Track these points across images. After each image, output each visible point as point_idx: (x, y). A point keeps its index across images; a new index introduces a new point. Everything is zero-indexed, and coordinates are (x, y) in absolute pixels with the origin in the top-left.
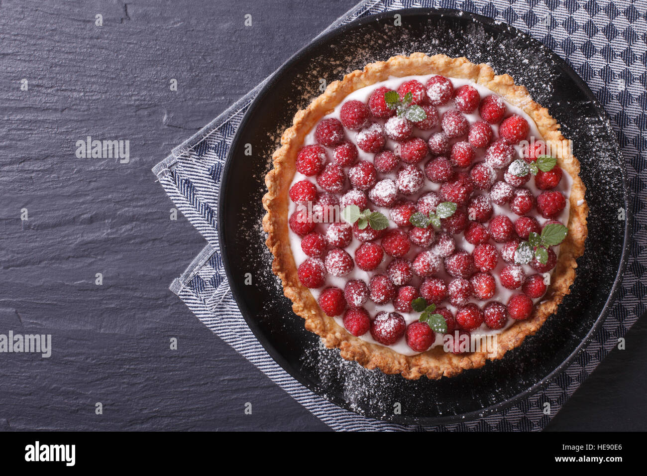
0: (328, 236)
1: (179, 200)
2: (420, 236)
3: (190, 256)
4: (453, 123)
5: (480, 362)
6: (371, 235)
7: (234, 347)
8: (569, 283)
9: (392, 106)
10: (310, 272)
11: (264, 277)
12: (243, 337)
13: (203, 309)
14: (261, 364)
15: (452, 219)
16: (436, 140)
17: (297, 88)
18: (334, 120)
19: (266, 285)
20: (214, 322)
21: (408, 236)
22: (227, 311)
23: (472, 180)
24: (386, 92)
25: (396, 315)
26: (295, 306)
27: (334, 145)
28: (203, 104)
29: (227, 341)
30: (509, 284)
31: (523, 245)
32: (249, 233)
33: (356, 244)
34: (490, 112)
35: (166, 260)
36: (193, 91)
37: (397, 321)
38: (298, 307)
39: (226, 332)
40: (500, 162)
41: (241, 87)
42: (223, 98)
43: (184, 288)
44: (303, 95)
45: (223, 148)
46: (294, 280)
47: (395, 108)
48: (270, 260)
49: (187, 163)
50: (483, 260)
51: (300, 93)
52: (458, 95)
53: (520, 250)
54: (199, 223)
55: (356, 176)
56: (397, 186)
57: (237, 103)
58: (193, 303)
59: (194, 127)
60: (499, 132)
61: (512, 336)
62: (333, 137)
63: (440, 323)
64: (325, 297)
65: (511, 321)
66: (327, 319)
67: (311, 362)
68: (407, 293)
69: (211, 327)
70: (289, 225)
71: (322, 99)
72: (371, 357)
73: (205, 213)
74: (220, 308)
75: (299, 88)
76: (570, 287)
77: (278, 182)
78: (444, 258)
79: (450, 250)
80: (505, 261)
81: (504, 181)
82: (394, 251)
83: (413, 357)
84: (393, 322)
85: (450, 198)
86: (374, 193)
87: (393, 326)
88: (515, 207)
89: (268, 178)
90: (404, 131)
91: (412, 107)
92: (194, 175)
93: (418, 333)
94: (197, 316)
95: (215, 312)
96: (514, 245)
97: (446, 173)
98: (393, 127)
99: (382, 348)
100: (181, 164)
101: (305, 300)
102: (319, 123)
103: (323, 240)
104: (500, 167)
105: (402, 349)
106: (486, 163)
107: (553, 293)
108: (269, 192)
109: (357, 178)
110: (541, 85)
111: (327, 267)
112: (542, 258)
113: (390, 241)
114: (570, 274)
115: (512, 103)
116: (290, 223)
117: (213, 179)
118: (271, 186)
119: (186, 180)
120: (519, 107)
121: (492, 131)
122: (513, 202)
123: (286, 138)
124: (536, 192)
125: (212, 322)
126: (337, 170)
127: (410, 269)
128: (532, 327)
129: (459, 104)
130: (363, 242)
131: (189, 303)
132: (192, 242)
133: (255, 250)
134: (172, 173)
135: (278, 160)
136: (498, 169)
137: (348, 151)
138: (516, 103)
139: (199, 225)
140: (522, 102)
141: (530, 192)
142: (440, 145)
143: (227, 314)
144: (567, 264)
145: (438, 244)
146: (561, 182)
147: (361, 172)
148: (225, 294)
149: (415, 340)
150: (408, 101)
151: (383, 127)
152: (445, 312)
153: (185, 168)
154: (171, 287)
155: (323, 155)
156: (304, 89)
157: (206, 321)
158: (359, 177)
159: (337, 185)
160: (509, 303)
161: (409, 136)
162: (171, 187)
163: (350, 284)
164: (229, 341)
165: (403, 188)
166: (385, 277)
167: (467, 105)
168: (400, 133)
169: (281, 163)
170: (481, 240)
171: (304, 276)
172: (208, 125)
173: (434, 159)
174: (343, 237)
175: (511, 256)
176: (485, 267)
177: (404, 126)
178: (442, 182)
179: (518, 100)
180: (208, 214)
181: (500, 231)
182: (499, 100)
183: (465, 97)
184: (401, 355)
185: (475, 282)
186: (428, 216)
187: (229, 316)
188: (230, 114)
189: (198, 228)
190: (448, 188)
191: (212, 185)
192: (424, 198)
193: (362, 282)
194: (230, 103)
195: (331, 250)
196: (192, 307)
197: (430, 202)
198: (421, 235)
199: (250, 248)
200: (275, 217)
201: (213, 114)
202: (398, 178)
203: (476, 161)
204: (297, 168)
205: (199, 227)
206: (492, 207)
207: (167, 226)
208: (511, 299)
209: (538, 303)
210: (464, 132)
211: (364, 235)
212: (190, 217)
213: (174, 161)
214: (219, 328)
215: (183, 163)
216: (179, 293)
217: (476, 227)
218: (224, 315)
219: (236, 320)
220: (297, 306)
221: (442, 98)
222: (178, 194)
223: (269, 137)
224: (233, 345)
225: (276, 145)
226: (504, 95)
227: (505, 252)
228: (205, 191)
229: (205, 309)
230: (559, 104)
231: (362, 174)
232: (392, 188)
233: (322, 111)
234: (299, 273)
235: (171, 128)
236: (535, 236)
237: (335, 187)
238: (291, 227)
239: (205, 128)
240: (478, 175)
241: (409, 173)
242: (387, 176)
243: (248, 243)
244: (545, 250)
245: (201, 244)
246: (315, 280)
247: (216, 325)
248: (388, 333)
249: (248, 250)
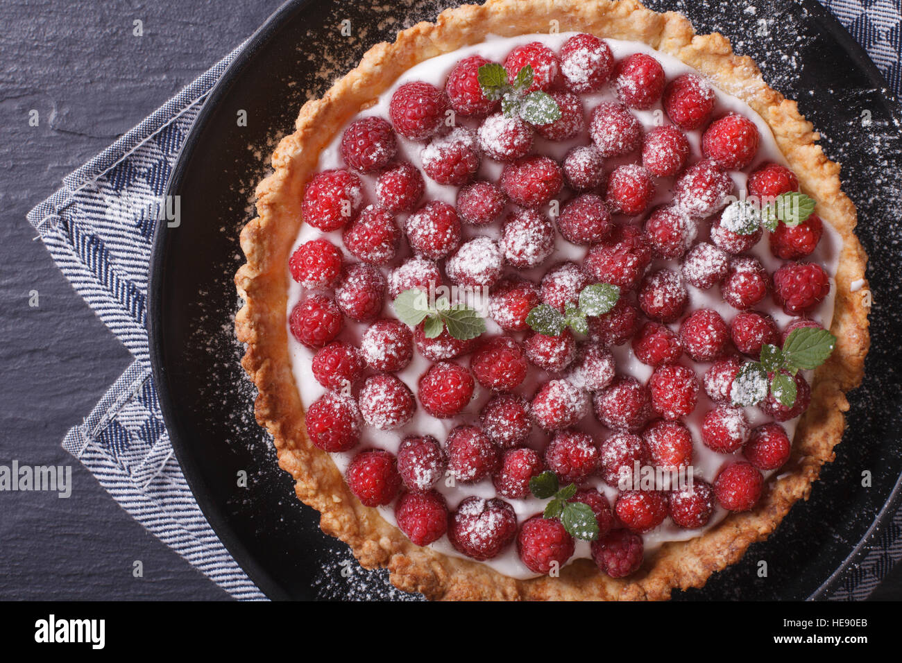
0: (365, 351)
1: (78, 275)
2: (545, 351)
3: (102, 384)
4: (614, 127)
5: (661, 594)
6: (449, 349)
7: (187, 557)
8: (834, 440)
9: (493, 93)
10: (330, 421)
11: (242, 425)
12: (203, 539)
13: (125, 485)
14: (238, 590)
15: (609, 317)
16: (580, 161)
17: (307, 57)
18: (377, 120)
19: (246, 442)
20: (148, 510)
21: (523, 351)
22: (171, 490)
23: (649, 240)
24: (481, 65)
25: (499, 504)
26: (300, 486)
27: (378, 170)
28: (126, 89)
29: (172, 546)
30: (719, 443)
31: (748, 369)
32: (213, 341)
33: (421, 365)
34: (686, 108)
35: (56, 390)
36: (107, 65)
37: (500, 516)
38: (307, 489)
39: (171, 530)
40: (705, 206)
41: (200, 57)
42: (164, 77)
43: (89, 445)
44: (319, 71)
45: (164, 174)
46: (298, 434)
47: (498, 97)
48: (253, 393)
49: (94, 205)
50: (669, 396)
51: (314, 68)
52: (622, 72)
53: (743, 379)
54: (117, 321)
55: (420, 232)
56: (502, 251)
57: (190, 87)
58: (108, 474)
59: (109, 134)
60: (701, 146)
61: (723, 544)
62: (374, 154)
63: (585, 520)
64: (360, 470)
65: (721, 514)
66: (363, 512)
67: (334, 589)
68: (520, 462)
69: (142, 521)
70: (288, 327)
71: (354, 78)
72: (449, 585)
73: (128, 301)
74: (158, 484)
75: (311, 58)
76: (835, 449)
77: (265, 243)
78: (593, 393)
79: (606, 378)
80: (710, 397)
81: (711, 242)
82: (496, 381)
83: (530, 581)
84: (492, 520)
85: (606, 276)
86: (455, 265)
87: (492, 527)
88: (733, 295)
89: (246, 236)
90: (516, 143)
91: (532, 95)
92: (106, 227)
93: (543, 540)
94: (116, 498)
95: (149, 492)
96: (730, 369)
97: (600, 226)
98: (495, 135)
99: (471, 564)
100: (82, 206)
101: (319, 475)
102: (349, 127)
103: (355, 358)
104: (704, 216)
105: (510, 568)
106: (677, 207)
107: (802, 458)
108: (248, 263)
109: (422, 236)
110: (780, 56)
111: (364, 412)
112: (784, 393)
113: (487, 360)
114: (836, 423)
115: (727, 90)
116: (291, 322)
117: (143, 235)
118: (253, 252)
119: (92, 237)
120: (740, 98)
121: (688, 144)
122: (729, 284)
123: (281, 156)
124: (773, 265)
125: (144, 510)
126: (382, 219)
127: (526, 415)
128: (761, 525)
129: (625, 90)
130: (434, 363)
131: (99, 474)
132: (104, 356)
133: (223, 372)
134: (65, 223)
135: (266, 199)
136: (700, 219)
137: (406, 181)
138: (735, 90)
139: (118, 324)
140: (747, 88)
141: (760, 264)
142: (587, 171)
143: (171, 496)
144: (829, 402)
145: (582, 366)
146: (820, 245)
147: (431, 224)
148: (167, 458)
149: (536, 554)
150: (525, 83)
151: (474, 135)
152: (595, 499)
153: (89, 214)
154: (65, 443)
155: (355, 191)
156: (320, 60)
157: (132, 508)
158: (426, 233)
159: (383, 250)
160: (717, 478)
161: (526, 152)
162: (62, 250)
163: (409, 444)
164: (176, 546)
165: (513, 257)
166: (477, 430)
167: (641, 93)
168: (508, 148)
169: (272, 206)
170: (666, 359)
171: (318, 430)
172: (133, 131)
173: (575, 198)
174: (393, 353)
175: (724, 390)
176: (673, 411)
177: (516, 132)
178: (590, 245)
179: (739, 84)
180: (134, 303)
181: (704, 340)
182: (702, 84)
183: (638, 77)
184: (507, 578)
185: (652, 439)
186: (563, 312)
187: (176, 500)
188: (176, 108)
189: (114, 331)
190: (602, 257)
191: (141, 247)
192: (556, 275)
193: (433, 440)
194: (178, 87)
195: (371, 376)
196: (106, 481)
197: (568, 284)
198: (548, 349)
199: (215, 370)
200: (261, 311)
201: (144, 109)
202: (504, 236)
203: (656, 202)
204: (303, 216)
205: (116, 328)
206: (687, 292)
207: (58, 324)
208: (722, 471)
209: (773, 478)
210: (635, 146)
211: (437, 349)
212: (100, 308)
213: (68, 199)
214: (158, 522)
215: (86, 203)
216: (80, 455)
217: (655, 332)
218: (167, 497)
219: (189, 506)
220: (304, 486)
221: (591, 77)
222: (76, 265)
223: (251, 153)
224: (186, 554)
225: (266, 170)
226: (710, 74)
227: (711, 380)
228: (127, 258)
229: (131, 485)
230: (812, 93)
231: (432, 228)
232: (492, 255)
233: (353, 102)
234: (309, 423)
235: (63, 135)
236: (773, 351)
237: (378, 254)
238: (292, 330)
239: (127, 135)
240: (660, 232)
241: (527, 227)
242: (482, 231)
243: (210, 359)
244: (790, 379)
245: (122, 360)
246: (340, 437)
247: (153, 516)
248: (482, 541)
249: (210, 374)
